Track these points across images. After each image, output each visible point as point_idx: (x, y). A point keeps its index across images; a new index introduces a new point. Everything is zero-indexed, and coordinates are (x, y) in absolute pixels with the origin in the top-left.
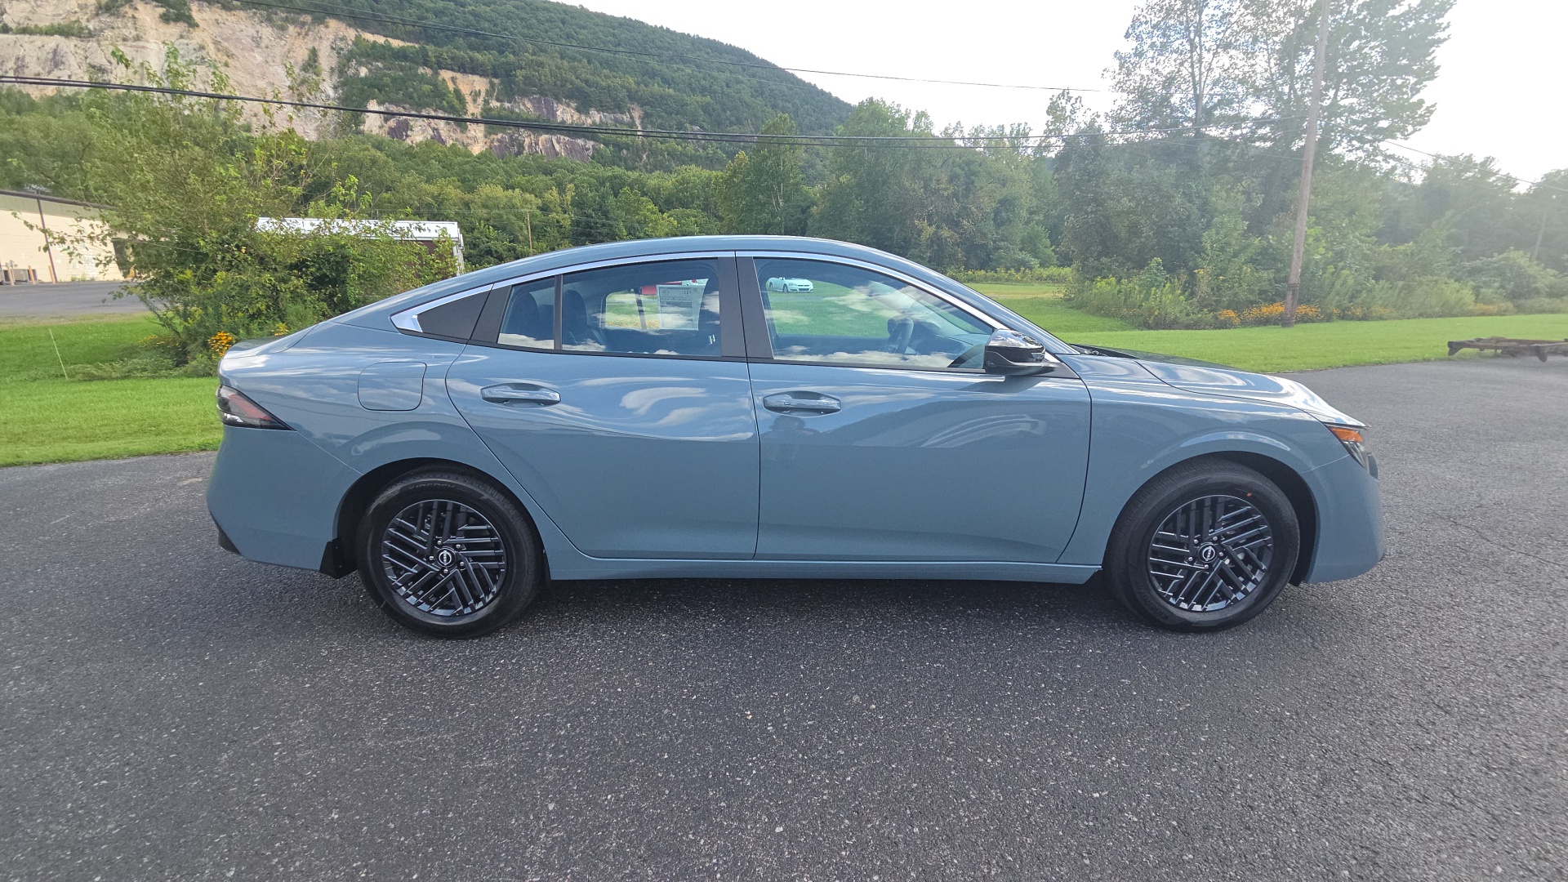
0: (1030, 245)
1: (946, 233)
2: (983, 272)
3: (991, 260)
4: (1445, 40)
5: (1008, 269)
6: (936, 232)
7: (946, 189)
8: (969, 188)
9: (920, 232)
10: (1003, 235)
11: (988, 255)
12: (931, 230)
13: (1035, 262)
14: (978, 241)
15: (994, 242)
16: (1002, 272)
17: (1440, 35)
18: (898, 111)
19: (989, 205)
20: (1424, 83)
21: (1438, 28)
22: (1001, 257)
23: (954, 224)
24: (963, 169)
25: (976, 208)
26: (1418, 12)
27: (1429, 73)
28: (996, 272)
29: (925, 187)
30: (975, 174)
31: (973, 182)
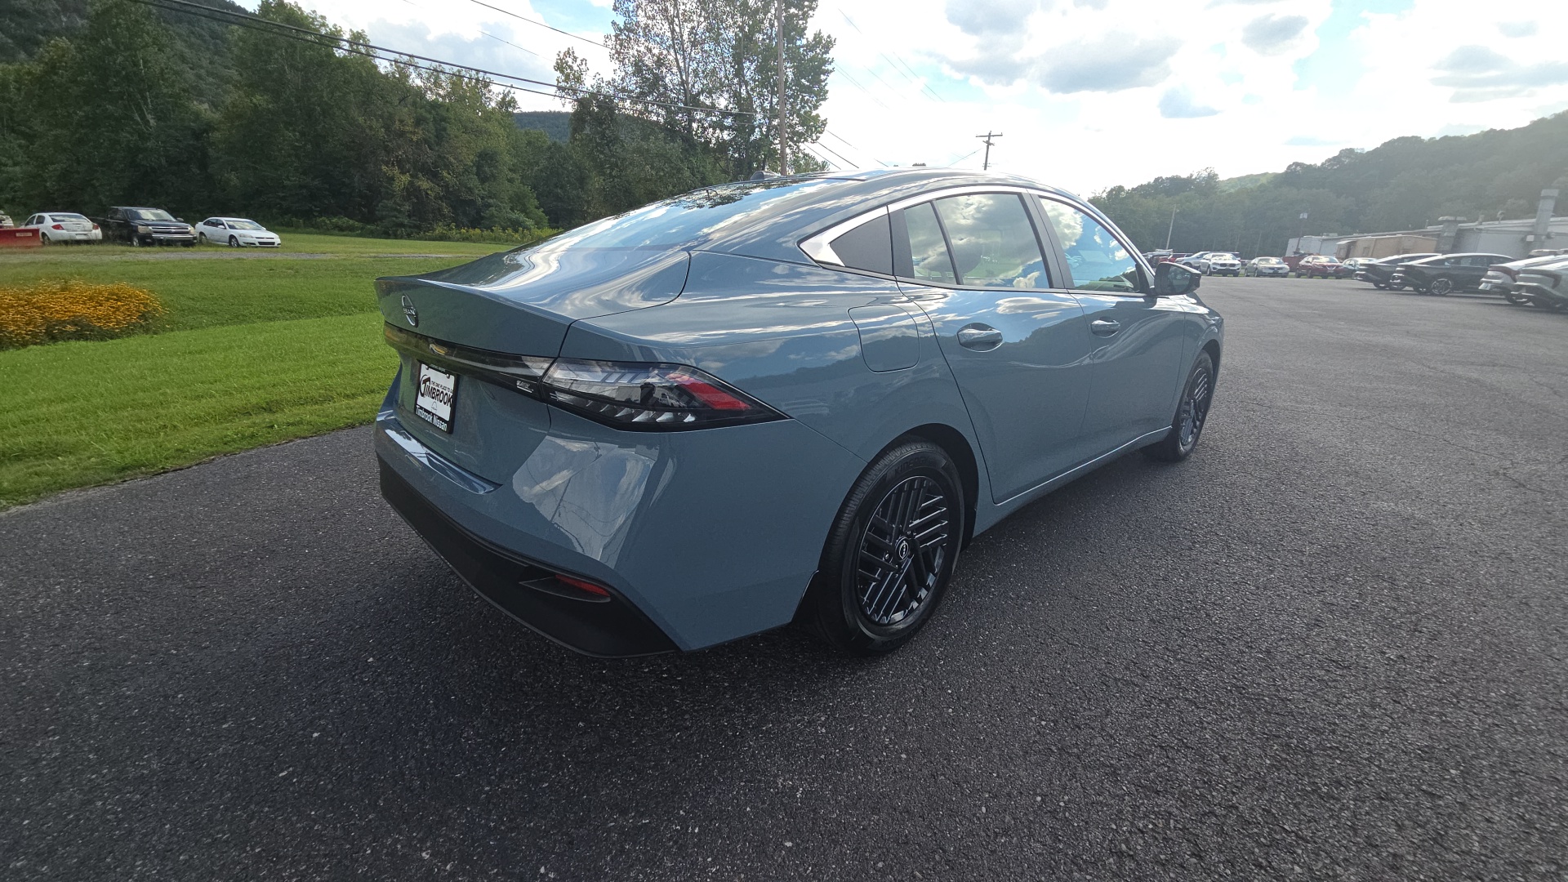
0: (518, 202)
1: (424, 184)
2: (478, 231)
3: (483, 218)
4: (831, 71)
5: (504, 229)
6: (411, 183)
7: (414, 133)
8: (441, 135)
9: (392, 179)
10: (490, 192)
11: (478, 213)
12: (405, 179)
13: (530, 222)
14: (465, 196)
15: (482, 198)
16: (497, 230)
17: (829, 67)
18: (324, 25)
19: (470, 159)
20: (821, 102)
21: (825, 62)
22: (492, 216)
23: (434, 175)
24: (430, 113)
25: (455, 159)
26: (813, 46)
27: (822, 95)
28: (492, 231)
29: (388, 128)
30: (444, 119)
31: (445, 129)
